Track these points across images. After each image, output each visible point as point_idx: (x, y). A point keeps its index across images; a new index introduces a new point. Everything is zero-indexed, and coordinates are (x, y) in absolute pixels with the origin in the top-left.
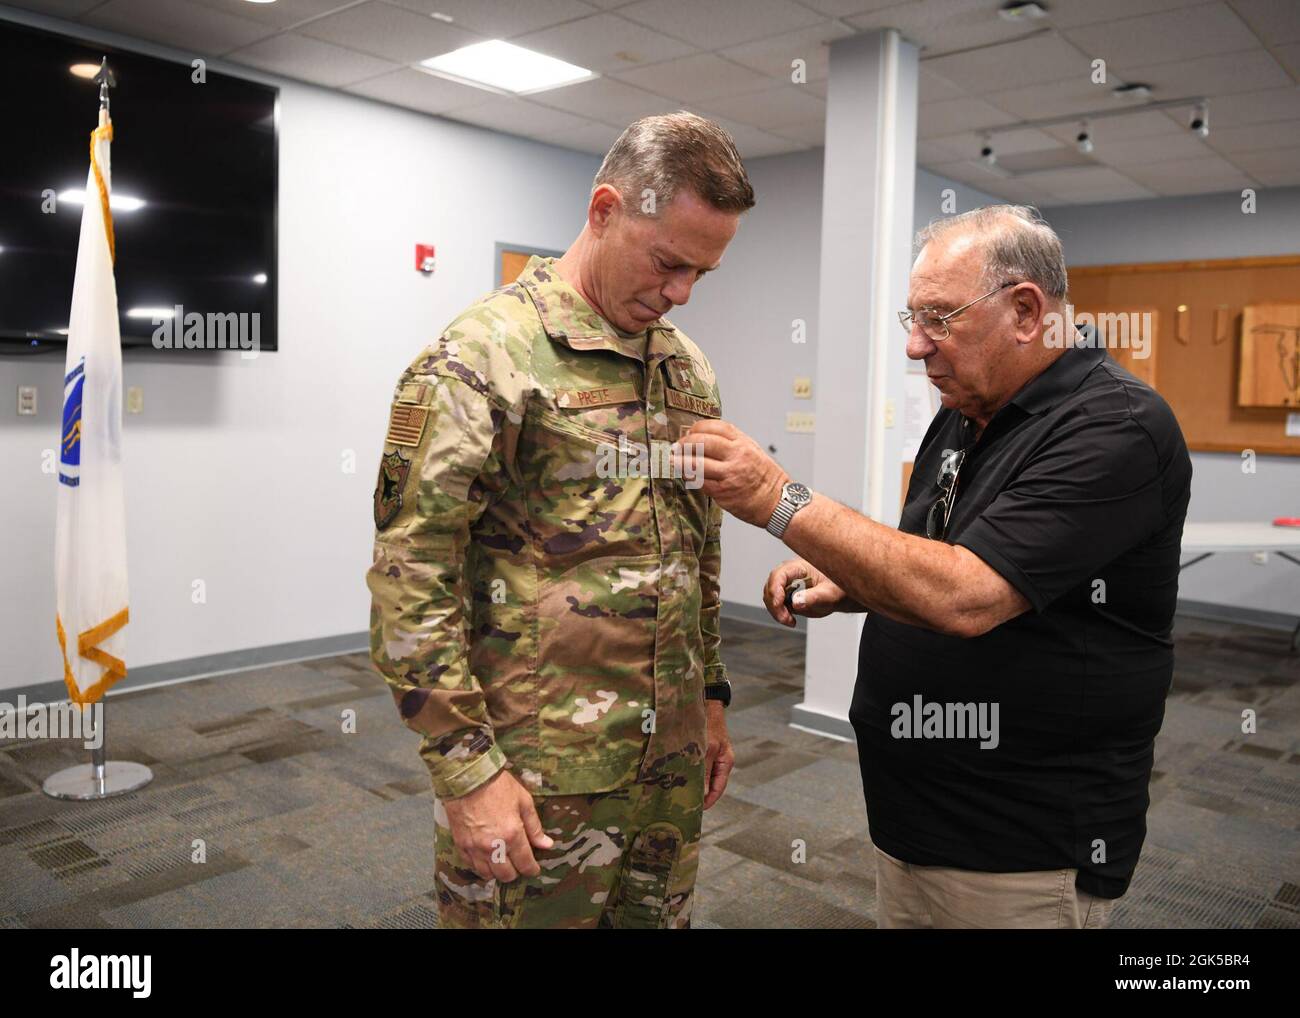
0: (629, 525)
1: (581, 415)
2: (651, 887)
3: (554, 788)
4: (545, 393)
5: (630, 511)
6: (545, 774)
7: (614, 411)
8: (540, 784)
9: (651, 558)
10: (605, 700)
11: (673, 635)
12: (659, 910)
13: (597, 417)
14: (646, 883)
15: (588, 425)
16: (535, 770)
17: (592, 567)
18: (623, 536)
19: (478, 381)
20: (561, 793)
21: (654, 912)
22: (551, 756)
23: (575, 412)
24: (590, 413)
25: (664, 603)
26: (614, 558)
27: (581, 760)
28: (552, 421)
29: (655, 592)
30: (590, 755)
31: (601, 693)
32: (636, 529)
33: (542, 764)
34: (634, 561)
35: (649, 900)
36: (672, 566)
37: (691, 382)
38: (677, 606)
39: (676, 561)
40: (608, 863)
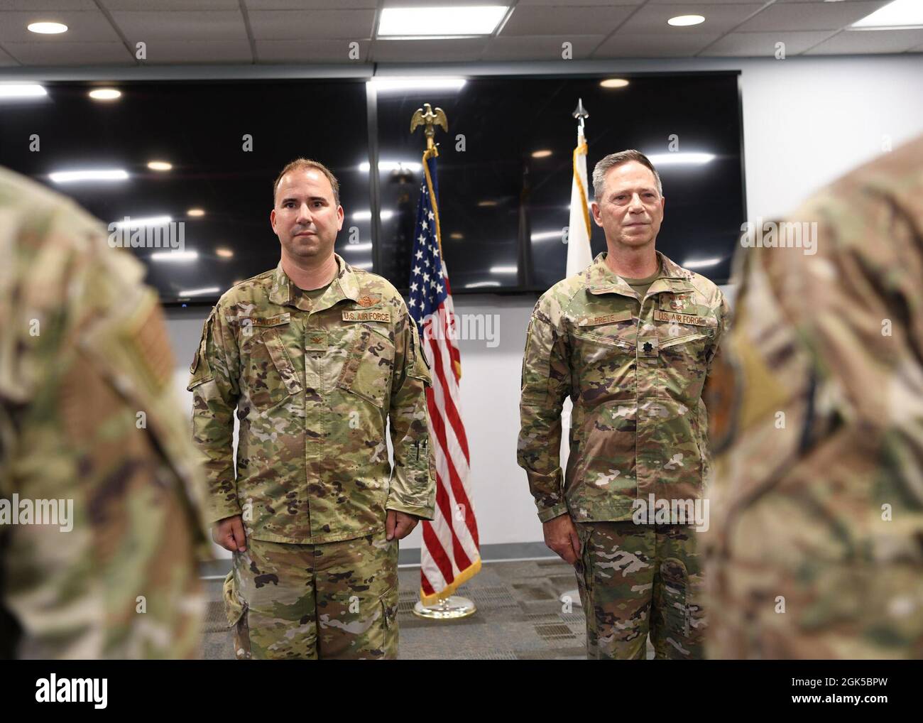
0: (621, 384)
1: (595, 330)
2: (677, 597)
3: (592, 518)
4: (572, 319)
5: (622, 378)
6: (588, 510)
7: (617, 326)
8: (586, 515)
9: (634, 401)
10: (613, 474)
11: (647, 441)
12: (684, 612)
13: (604, 330)
14: (674, 595)
15: (598, 334)
16: (584, 509)
17: (606, 406)
18: (617, 390)
19: (546, 318)
20: (594, 520)
21: (681, 613)
22: (589, 501)
23: (592, 328)
24: (602, 328)
25: (640, 424)
26: (615, 401)
27: (602, 504)
28: (576, 333)
29: (634, 419)
30: (606, 501)
31: (611, 471)
32: (625, 386)
33: (586, 505)
34: (625, 402)
35: (677, 605)
36: (646, 405)
37: (685, 306)
38: (650, 426)
39: (650, 402)
40: (638, 570)
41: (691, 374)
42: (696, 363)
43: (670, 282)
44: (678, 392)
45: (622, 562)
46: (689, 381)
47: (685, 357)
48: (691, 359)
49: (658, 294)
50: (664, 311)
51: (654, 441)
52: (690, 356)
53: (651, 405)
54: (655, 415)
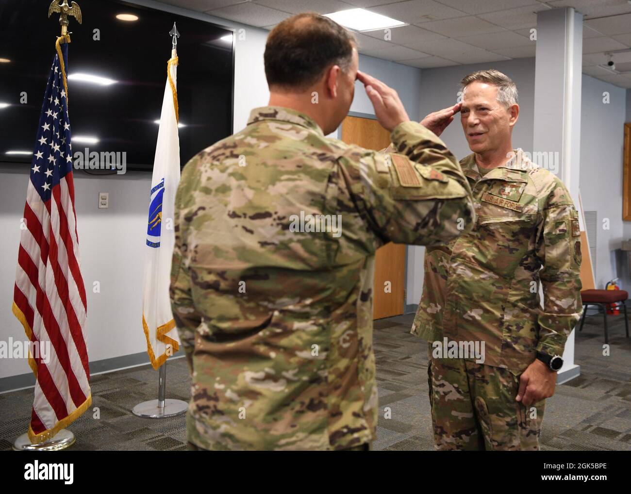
11: (452, 293)
25: (449, 278)
36: (456, 264)
37: (511, 194)
38: (455, 282)
39: (459, 262)
40: (455, 399)
41: (500, 248)
42: (509, 240)
43: (507, 171)
44: (484, 261)
45: (445, 389)
46: (496, 254)
47: (497, 235)
48: (503, 236)
49: (492, 180)
50: (491, 194)
51: (457, 293)
52: (503, 234)
53: (459, 265)
54: (461, 273)
